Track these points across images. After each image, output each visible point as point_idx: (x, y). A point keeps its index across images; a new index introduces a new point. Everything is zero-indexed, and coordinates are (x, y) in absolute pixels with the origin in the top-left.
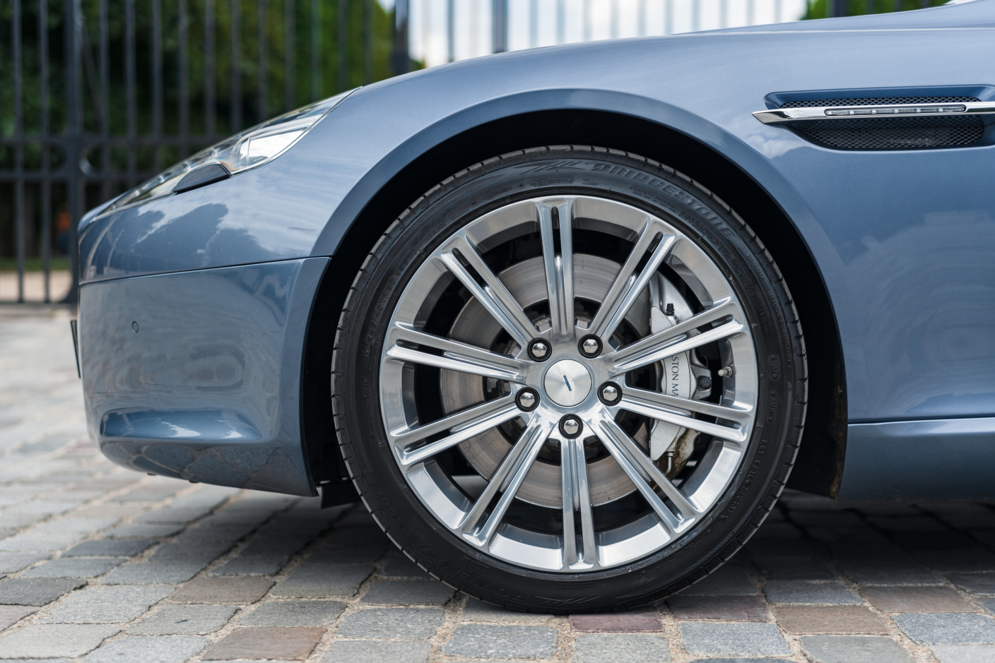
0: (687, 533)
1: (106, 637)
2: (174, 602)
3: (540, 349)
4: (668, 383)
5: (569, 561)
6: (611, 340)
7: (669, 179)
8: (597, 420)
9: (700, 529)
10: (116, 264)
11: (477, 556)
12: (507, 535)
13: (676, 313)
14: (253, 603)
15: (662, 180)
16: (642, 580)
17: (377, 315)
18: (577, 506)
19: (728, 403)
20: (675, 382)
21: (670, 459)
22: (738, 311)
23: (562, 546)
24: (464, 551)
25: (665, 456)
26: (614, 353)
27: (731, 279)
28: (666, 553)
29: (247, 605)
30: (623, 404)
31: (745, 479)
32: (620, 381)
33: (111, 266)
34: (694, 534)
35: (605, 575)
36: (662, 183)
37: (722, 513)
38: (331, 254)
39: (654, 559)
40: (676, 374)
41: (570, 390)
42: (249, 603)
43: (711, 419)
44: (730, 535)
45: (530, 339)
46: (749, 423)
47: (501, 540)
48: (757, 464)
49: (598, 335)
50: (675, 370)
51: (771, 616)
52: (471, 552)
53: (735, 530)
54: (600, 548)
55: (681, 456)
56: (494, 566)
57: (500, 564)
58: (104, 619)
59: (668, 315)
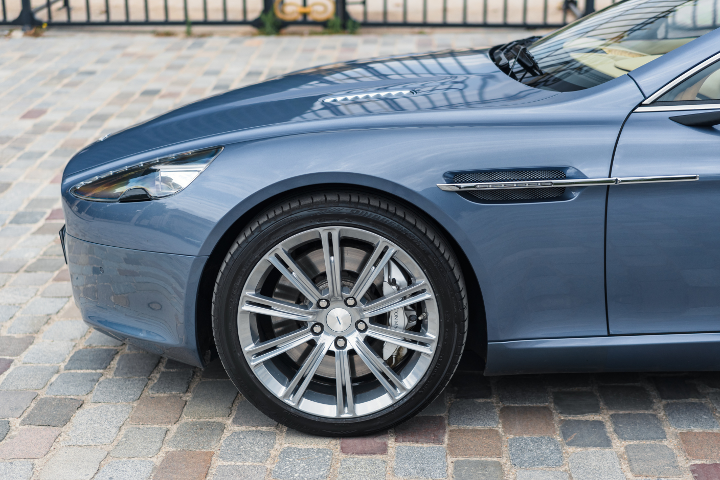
0: (402, 399)
1: (101, 460)
2: (133, 423)
3: (323, 304)
4: (392, 321)
5: (340, 412)
6: (361, 300)
7: (392, 218)
8: (354, 341)
9: (409, 397)
10: (89, 213)
11: (292, 410)
12: (307, 398)
13: (397, 283)
14: (175, 424)
15: (388, 219)
16: (378, 423)
17: (235, 289)
18: (344, 383)
19: (423, 334)
20: (396, 320)
21: (394, 359)
22: (429, 287)
23: (336, 404)
24: (285, 408)
25: (391, 357)
26: (363, 307)
27: (425, 271)
28: (391, 409)
29: (171, 425)
30: (368, 333)
31: (432, 373)
32: (367, 321)
33: (86, 213)
34: (406, 400)
35: (359, 420)
36: (388, 220)
37: (420, 390)
38: (209, 255)
39: (385, 412)
40: (397, 316)
41: (340, 324)
42: (173, 424)
43: (414, 342)
44: (424, 400)
45: (317, 299)
46: (434, 345)
47: (305, 401)
48: (438, 366)
49: (355, 297)
50: (396, 314)
51: (446, 439)
52: (288, 408)
53: (427, 398)
54: (356, 404)
55: (401, 355)
56: (300, 415)
57: (304, 414)
58: (98, 441)
59: (393, 285)
